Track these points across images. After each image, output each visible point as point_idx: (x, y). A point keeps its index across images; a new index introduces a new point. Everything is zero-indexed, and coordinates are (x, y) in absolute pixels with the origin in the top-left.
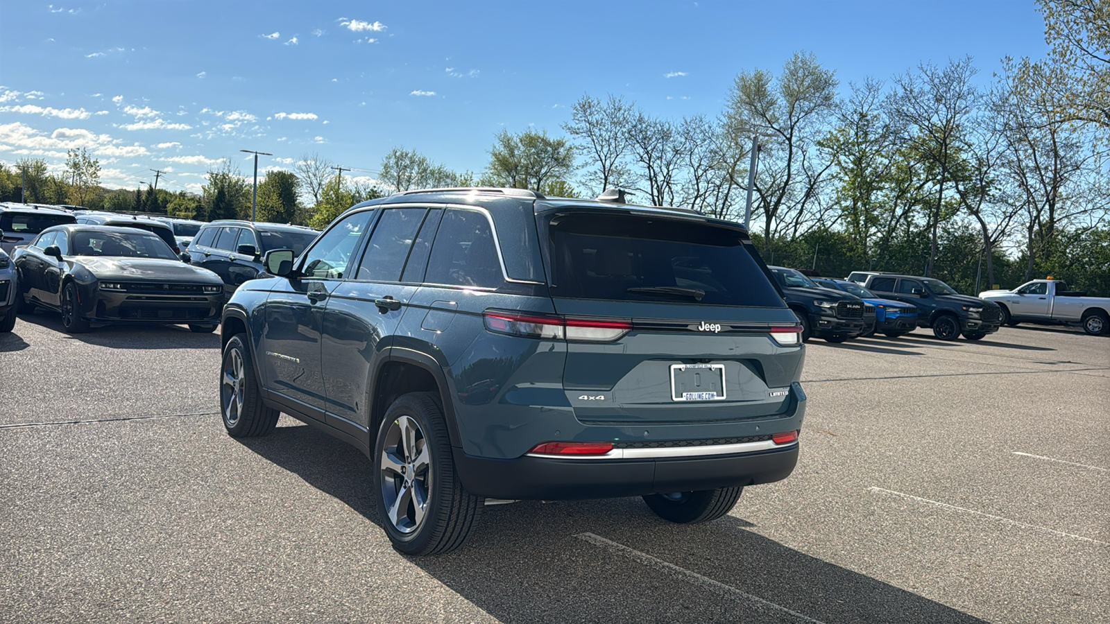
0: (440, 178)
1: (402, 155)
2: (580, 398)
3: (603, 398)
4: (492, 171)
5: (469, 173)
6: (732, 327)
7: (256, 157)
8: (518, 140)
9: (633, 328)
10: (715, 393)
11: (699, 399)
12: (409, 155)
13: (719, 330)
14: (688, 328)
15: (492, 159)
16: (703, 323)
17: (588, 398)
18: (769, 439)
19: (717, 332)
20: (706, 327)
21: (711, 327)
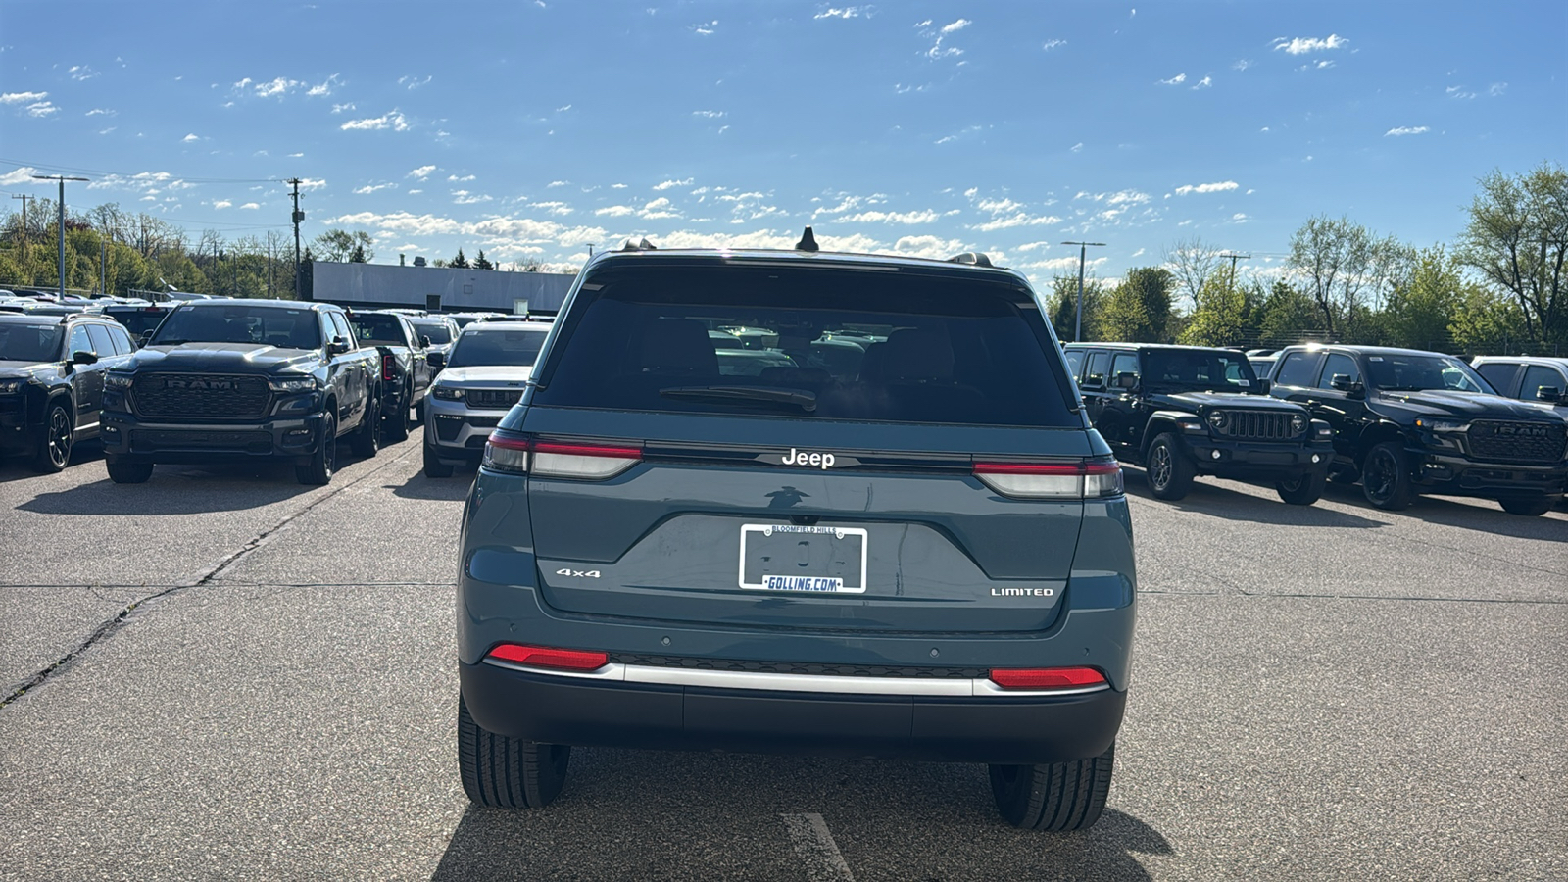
0: (1388, 257)
1: (1323, 227)
2: (559, 572)
3: (597, 575)
4: (1472, 240)
5: (1439, 246)
6: (859, 459)
7: (1083, 249)
8: (1521, 185)
9: (644, 458)
10: (839, 581)
11: (798, 590)
12: (1334, 227)
13: (831, 464)
14: (756, 459)
15: (1473, 220)
16: (793, 451)
17: (572, 573)
18: (979, 677)
19: (824, 467)
20: (799, 458)
21: (814, 459)
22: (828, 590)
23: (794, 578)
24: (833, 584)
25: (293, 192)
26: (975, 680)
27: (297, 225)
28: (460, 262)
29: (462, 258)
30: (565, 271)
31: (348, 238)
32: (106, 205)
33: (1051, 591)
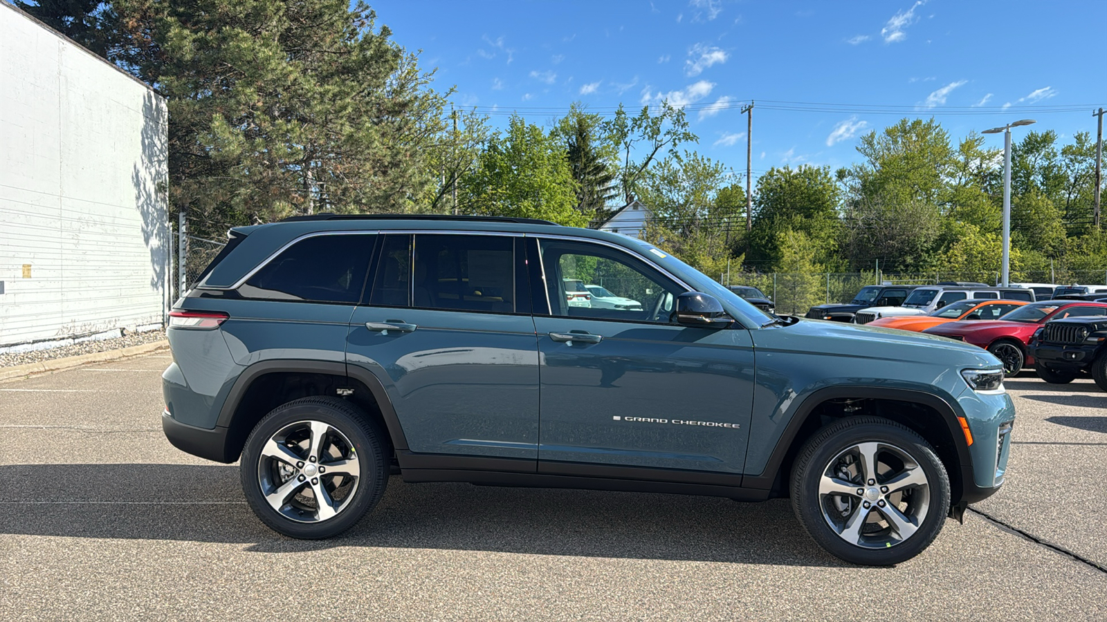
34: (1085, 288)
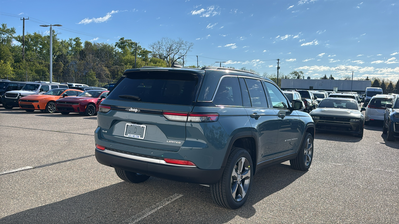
2: (102, 131)
10: (140, 136)
11: (133, 137)
13: (137, 111)
14: (125, 110)
16: (131, 108)
17: (104, 131)
18: (162, 160)
19: (136, 112)
20: (132, 110)
21: (134, 110)
22: (138, 138)
23: (133, 135)
24: (138, 137)
25: (278, 62)
26: (161, 160)
27: (278, 70)
28: (325, 78)
29: (326, 76)
30: (358, 79)
31: (297, 73)
32: (243, 68)
33: (180, 142)
34: (72, 84)
